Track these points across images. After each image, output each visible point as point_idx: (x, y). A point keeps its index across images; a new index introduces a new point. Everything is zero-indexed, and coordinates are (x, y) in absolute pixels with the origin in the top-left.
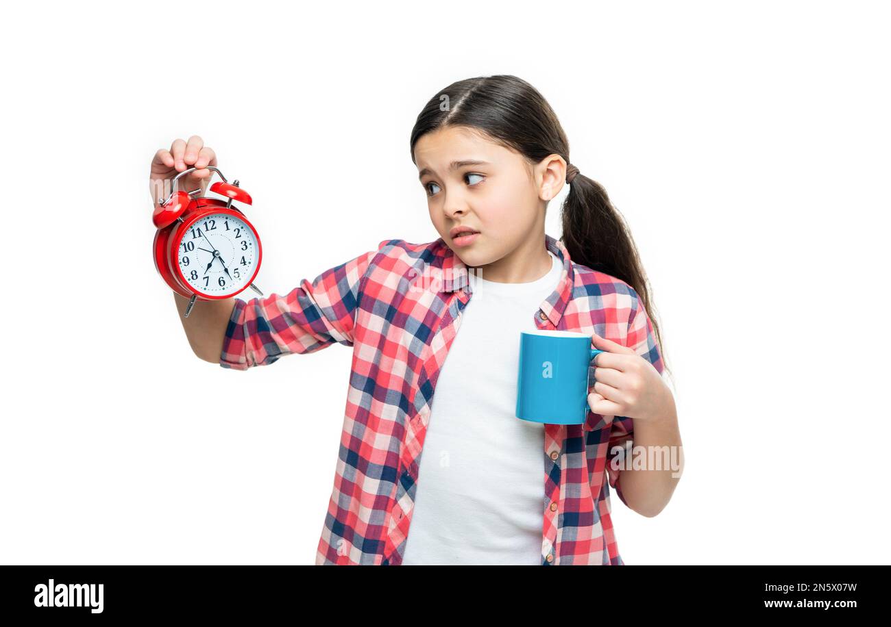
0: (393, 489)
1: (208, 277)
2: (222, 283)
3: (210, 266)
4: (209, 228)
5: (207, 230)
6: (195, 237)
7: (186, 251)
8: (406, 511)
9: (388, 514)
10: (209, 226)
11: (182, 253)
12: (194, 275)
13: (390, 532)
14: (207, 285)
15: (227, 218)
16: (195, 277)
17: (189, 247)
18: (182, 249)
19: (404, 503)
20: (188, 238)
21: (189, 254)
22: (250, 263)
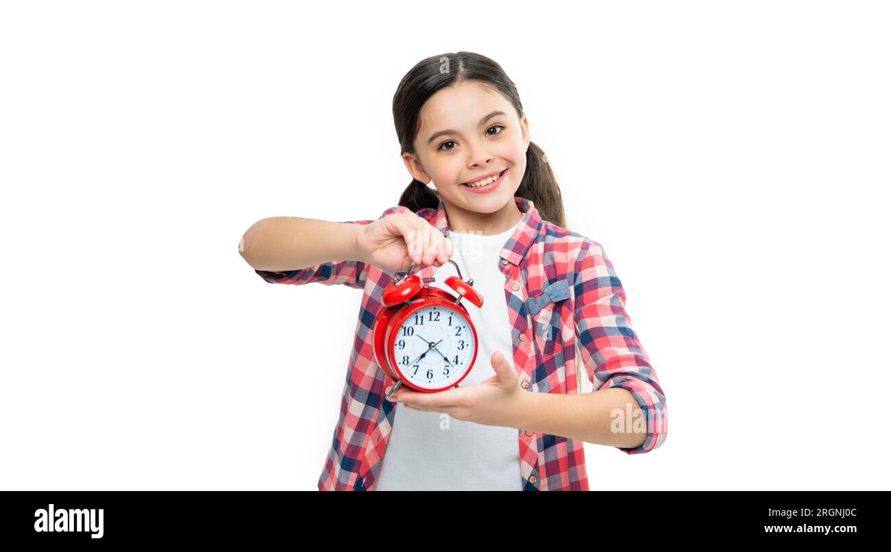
0: (375, 413)
1: (418, 366)
2: (430, 375)
3: (423, 356)
4: (433, 318)
5: (430, 320)
6: (417, 323)
7: (405, 335)
8: (385, 433)
9: (367, 436)
10: (434, 316)
11: (400, 336)
12: (406, 360)
13: (367, 452)
14: (415, 373)
15: (452, 314)
16: (406, 362)
17: (408, 332)
18: (401, 331)
19: (384, 427)
20: (410, 323)
21: (407, 339)
22: (462, 364)
